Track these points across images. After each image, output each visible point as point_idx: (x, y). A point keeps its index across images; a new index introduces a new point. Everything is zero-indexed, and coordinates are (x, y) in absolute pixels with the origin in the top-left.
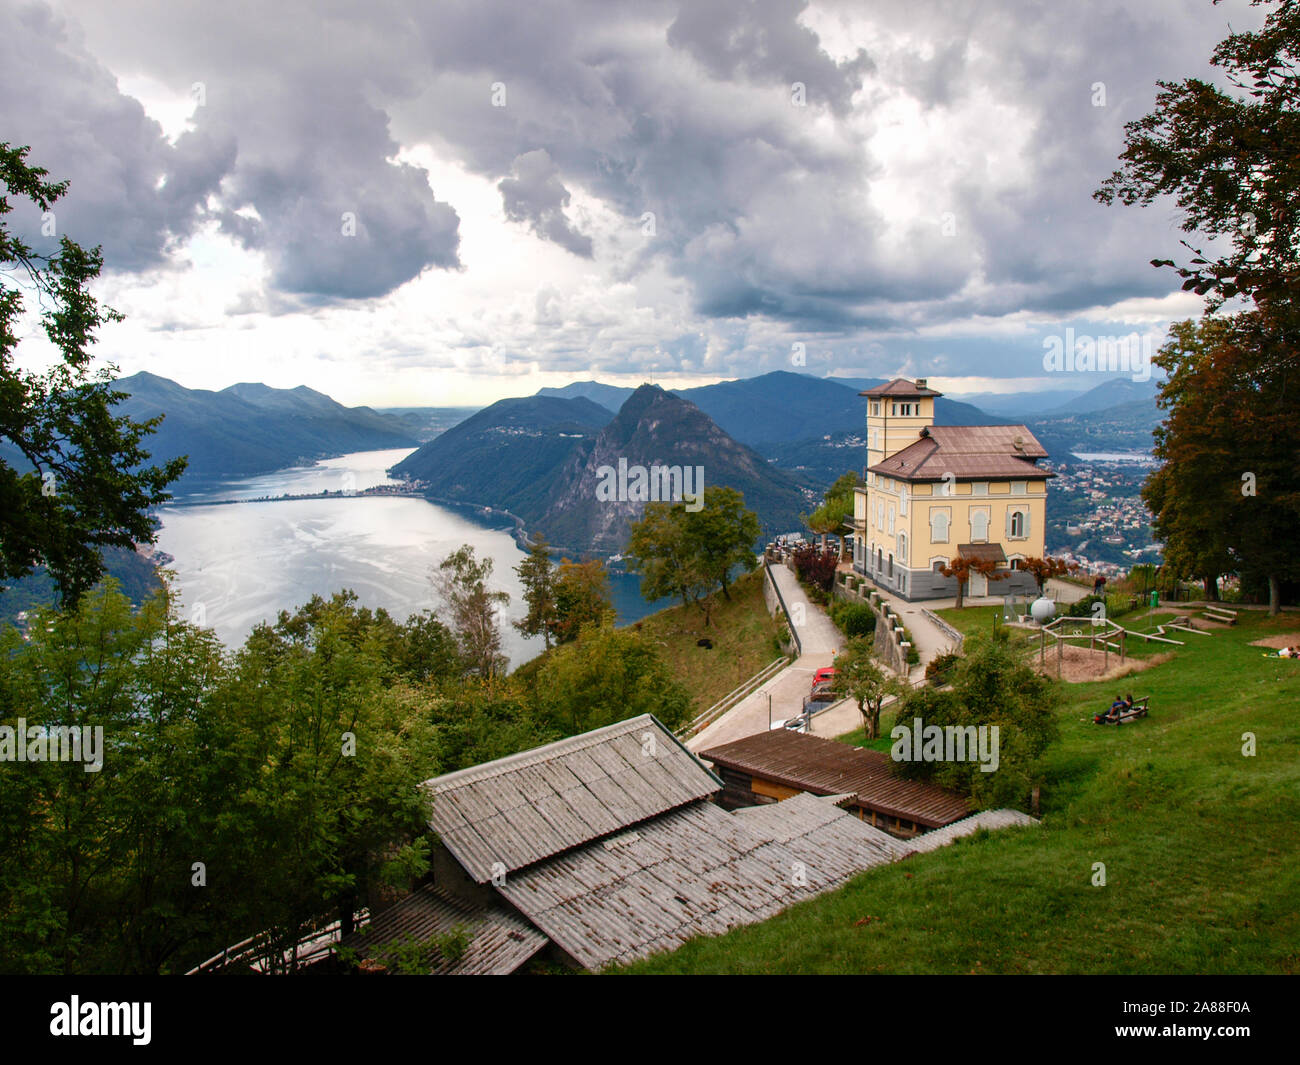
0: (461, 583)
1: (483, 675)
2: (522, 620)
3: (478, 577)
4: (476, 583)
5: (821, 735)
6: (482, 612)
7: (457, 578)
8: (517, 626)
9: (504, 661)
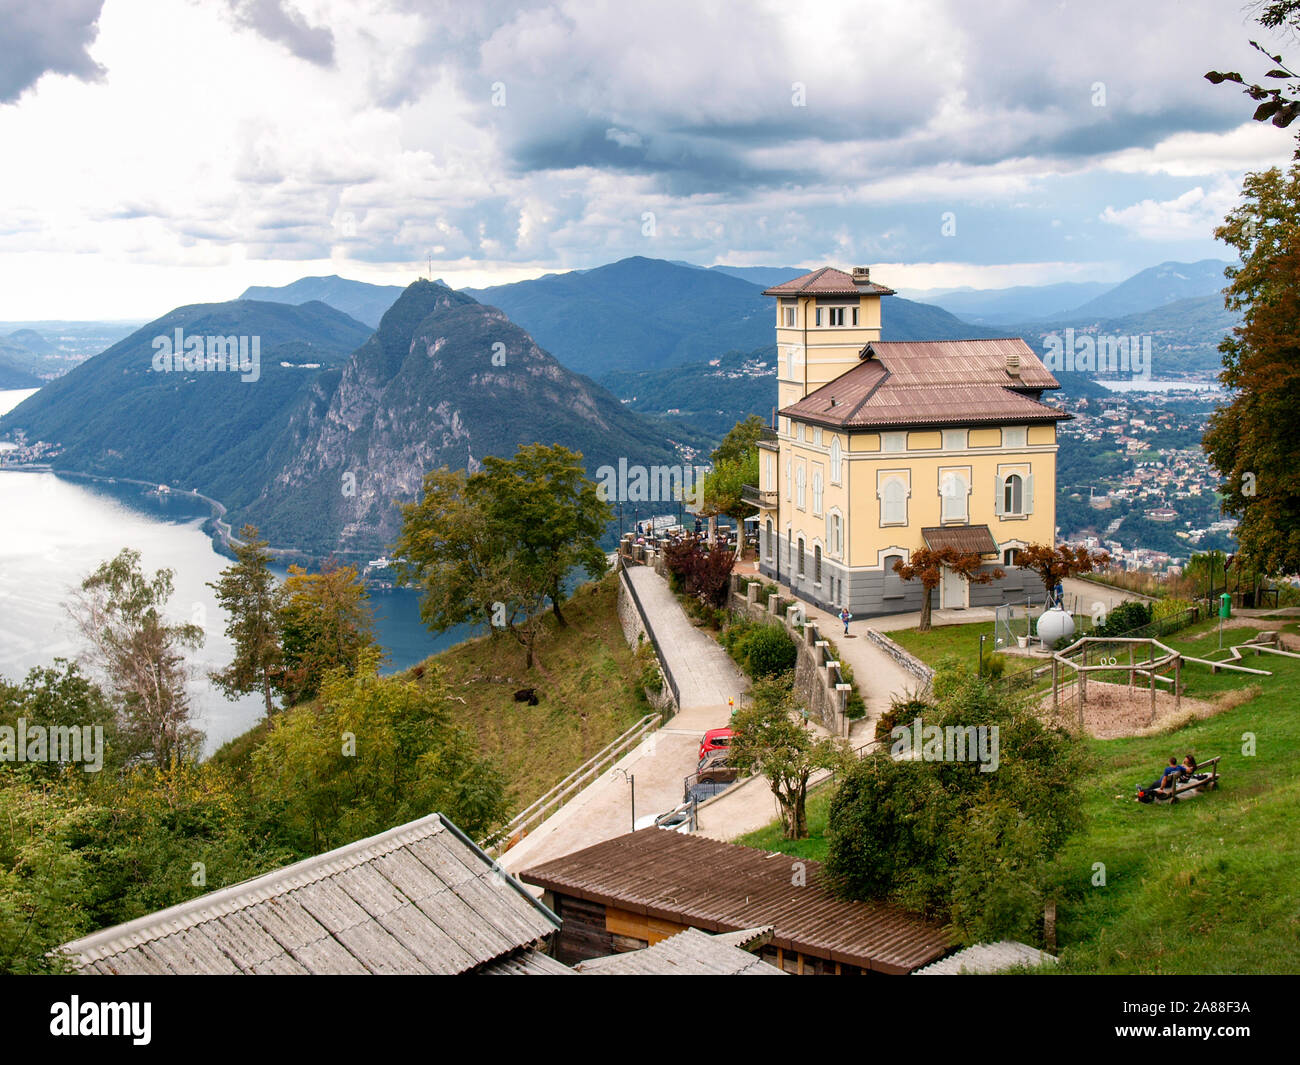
0: (118, 612)
1: (160, 762)
2: (225, 670)
3: (148, 602)
4: (145, 611)
5: (715, 836)
6: (157, 659)
7: (112, 604)
8: (217, 679)
9: (195, 738)
